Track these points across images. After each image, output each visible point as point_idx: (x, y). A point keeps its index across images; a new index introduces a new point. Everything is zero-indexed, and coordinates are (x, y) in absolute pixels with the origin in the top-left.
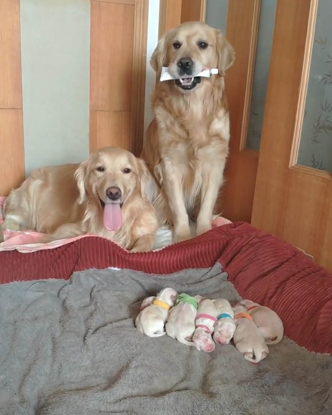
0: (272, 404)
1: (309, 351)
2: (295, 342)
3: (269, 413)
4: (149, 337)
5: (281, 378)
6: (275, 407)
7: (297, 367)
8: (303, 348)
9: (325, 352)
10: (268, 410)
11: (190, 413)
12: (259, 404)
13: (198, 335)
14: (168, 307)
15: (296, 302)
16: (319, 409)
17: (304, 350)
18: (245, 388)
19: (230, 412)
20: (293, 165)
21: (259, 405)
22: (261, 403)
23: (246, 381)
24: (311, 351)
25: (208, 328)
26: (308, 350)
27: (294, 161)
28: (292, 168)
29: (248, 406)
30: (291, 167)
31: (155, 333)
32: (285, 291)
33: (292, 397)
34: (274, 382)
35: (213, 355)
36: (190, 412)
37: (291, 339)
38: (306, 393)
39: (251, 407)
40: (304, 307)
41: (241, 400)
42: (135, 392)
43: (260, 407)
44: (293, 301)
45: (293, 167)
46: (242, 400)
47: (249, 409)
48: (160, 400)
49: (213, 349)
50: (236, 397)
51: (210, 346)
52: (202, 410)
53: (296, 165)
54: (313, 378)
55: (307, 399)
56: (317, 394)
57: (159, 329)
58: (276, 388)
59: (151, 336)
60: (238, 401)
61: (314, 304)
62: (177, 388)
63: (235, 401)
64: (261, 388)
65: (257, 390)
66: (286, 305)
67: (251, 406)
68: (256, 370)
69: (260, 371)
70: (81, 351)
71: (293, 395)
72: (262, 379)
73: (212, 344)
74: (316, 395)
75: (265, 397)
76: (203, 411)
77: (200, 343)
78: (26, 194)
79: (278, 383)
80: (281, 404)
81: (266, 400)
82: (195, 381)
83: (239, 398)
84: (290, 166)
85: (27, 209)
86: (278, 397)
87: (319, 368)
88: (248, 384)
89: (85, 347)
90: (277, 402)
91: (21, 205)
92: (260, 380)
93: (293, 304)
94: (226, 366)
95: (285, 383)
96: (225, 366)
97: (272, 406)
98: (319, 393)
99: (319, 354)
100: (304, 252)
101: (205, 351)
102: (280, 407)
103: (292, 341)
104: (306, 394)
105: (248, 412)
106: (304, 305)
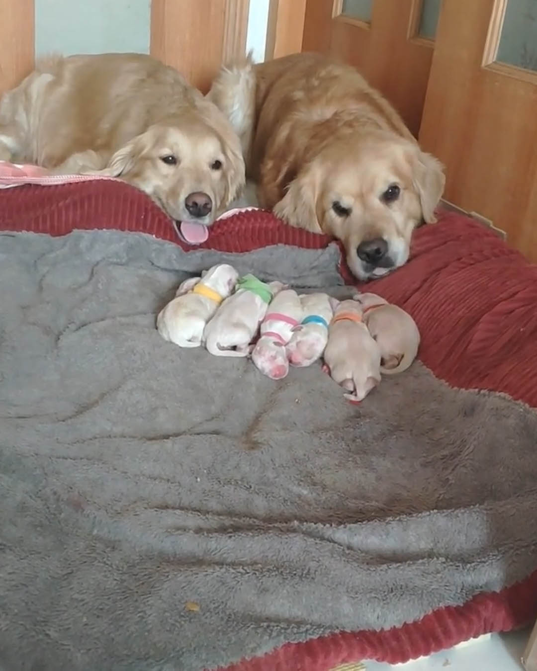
0: (359, 469)
1: (451, 387)
2: (432, 373)
3: (349, 483)
4: (177, 345)
5: (389, 428)
6: (363, 474)
7: (424, 413)
8: (443, 381)
9: (471, 388)
10: (349, 478)
11: (205, 471)
12: (337, 467)
13: (260, 349)
14: (218, 299)
15: (449, 304)
16: (441, 483)
17: (443, 385)
18: (321, 440)
19: (275, 475)
20: (490, 62)
21: (336, 469)
22: (339, 466)
23: (327, 430)
24: (453, 387)
25: (280, 338)
26: (449, 385)
27: (491, 54)
28: (486, 68)
29: (315, 470)
30: (486, 66)
31: (190, 341)
32: (435, 286)
33: (400, 461)
34: (376, 434)
35: (281, 383)
36: (205, 469)
37: (428, 366)
38: (424, 455)
39: (321, 471)
40: (460, 313)
41: (307, 459)
42: (117, 430)
43: (337, 472)
44: (445, 301)
45: (488, 66)
46: (309, 459)
47: (316, 474)
48: (155, 446)
49: (284, 374)
50: (300, 453)
51: (280, 368)
52: (229, 468)
53: (494, 63)
54: (446, 432)
55: (425, 465)
56: (444, 457)
57: (196, 334)
58: (376, 444)
59: (181, 345)
60: (300, 460)
61: (478, 307)
62: (197, 430)
63: (295, 459)
64: (349, 442)
65: (340, 444)
66: (432, 309)
67: (322, 469)
68: (353, 414)
69: (358, 416)
70: (45, 357)
71: (402, 458)
72: (357, 427)
73: (283, 366)
74: (442, 459)
75: (351, 457)
76: (229, 470)
77: (263, 362)
78: (24, 98)
79: (383, 436)
80: (375, 471)
81: (350, 462)
82: (234, 423)
83: (305, 455)
84: (484, 63)
85: (26, 127)
86: (373, 459)
87: (460, 416)
88: (328, 435)
89: (55, 351)
90: (370, 467)
91: (16, 118)
92: (352, 430)
93: (443, 307)
94: (299, 402)
95: (395, 437)
96: (297, 402)
97: (357, 473)
98: (447, 456)
99: (463, 390)
100: (491, 226)
101: (270, 376)
102: (371, 476)
103: (429, 370)
104: (424, 457)
105: (312, 477)
106: (461, 310)
